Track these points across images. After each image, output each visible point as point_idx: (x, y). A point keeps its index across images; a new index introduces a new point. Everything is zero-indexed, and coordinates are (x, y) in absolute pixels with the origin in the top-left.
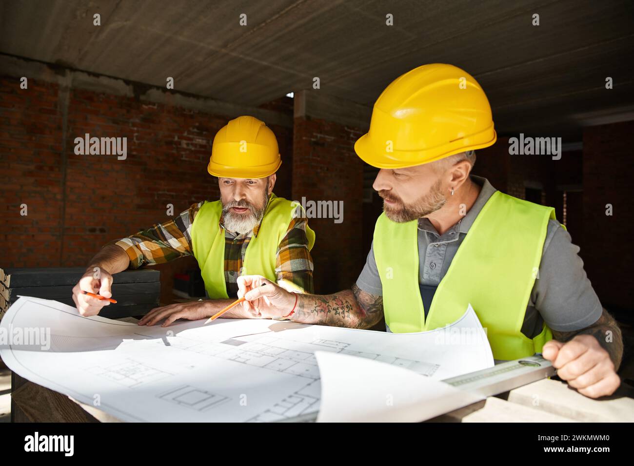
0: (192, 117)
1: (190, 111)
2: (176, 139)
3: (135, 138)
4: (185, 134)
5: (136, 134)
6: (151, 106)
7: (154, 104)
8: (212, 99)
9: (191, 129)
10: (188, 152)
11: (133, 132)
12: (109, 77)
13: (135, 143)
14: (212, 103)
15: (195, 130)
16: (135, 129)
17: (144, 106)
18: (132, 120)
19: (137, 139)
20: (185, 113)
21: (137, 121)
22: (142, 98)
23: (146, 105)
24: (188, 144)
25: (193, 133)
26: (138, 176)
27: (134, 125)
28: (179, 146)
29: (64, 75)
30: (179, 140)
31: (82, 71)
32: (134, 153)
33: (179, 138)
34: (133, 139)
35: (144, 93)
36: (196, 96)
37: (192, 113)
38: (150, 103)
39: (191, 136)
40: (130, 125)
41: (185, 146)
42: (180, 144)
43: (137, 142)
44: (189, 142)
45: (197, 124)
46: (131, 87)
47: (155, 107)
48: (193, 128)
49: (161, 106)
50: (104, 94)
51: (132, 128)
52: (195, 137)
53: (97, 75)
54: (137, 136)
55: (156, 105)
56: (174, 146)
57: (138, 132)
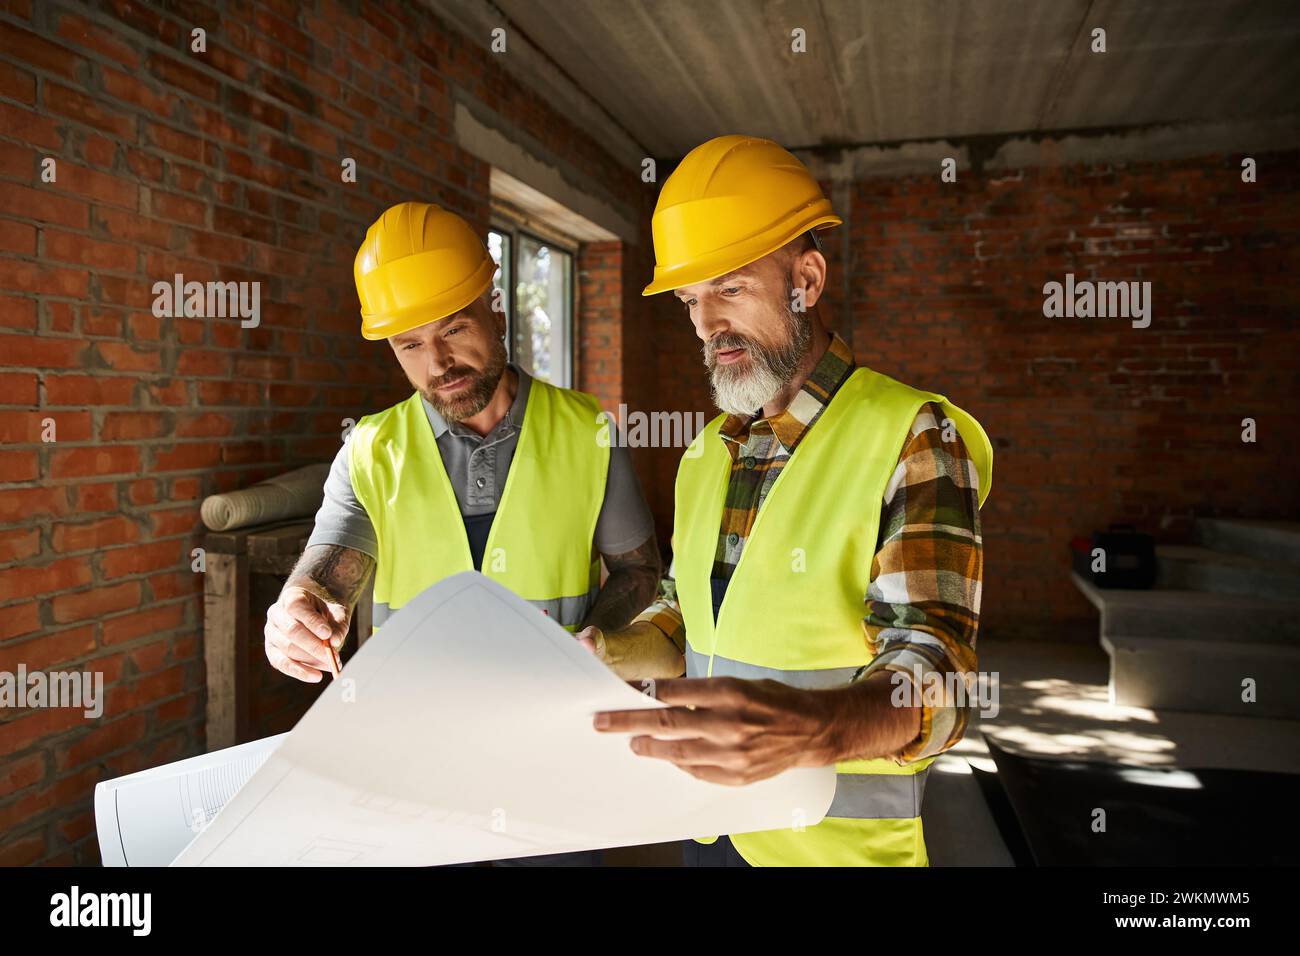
0: (1108, 180)
1: (1104, 167)
2: (1072, 237)
3: (977, 253)
4: (1095, 223)
5: (979, 244)
6: (1008, 179)
7: (1015, 173)
8: (1164, 124)
9: (1109, 209)
10: (1103, 263)
11: (971, 240)
12: (919, 141)
13: (977, 261)
14: (1165, 135)
15: (1121, 209)
16: (978, 233)
17: (995, 183)
18: (969, 217)
19: (982, 254)
20: (1092, 174)
21: (981, 215)
22: (988, 165)
23: (998, 178)
24: (1101, 246)
25: (1114, 218)
26: (988, 330)
27: (975, 225)
28: (1079, 253)
29: (838, 160)
30: (1081, 240)
31: (869, 145)
32: (979, 283)
33: (1078, 235)
34: (973, 254)
35: (991, 155)
36: (1118, 130)
37: (1109, 171)
38: (1007, 173)
39: (1110, 225)
40: (967, 226)
41: (1094, 251)
42: (1081, 247)
43: (982, 259)
44: (1107, 239)
45: (1124, 195)
46: (964, 149)
47: (1019, 179)
48: (1115, 206)
49: (1032, 172)
50: (911, 176)
51: (970, 233)
52: (1121, 225)
53: (895, 145)
54: (981, 249)
55: (1021, 173)
56: (1068, 254)
57: (983, 238)
